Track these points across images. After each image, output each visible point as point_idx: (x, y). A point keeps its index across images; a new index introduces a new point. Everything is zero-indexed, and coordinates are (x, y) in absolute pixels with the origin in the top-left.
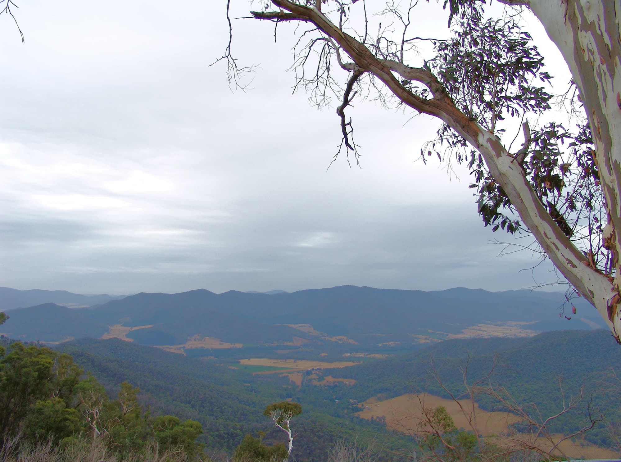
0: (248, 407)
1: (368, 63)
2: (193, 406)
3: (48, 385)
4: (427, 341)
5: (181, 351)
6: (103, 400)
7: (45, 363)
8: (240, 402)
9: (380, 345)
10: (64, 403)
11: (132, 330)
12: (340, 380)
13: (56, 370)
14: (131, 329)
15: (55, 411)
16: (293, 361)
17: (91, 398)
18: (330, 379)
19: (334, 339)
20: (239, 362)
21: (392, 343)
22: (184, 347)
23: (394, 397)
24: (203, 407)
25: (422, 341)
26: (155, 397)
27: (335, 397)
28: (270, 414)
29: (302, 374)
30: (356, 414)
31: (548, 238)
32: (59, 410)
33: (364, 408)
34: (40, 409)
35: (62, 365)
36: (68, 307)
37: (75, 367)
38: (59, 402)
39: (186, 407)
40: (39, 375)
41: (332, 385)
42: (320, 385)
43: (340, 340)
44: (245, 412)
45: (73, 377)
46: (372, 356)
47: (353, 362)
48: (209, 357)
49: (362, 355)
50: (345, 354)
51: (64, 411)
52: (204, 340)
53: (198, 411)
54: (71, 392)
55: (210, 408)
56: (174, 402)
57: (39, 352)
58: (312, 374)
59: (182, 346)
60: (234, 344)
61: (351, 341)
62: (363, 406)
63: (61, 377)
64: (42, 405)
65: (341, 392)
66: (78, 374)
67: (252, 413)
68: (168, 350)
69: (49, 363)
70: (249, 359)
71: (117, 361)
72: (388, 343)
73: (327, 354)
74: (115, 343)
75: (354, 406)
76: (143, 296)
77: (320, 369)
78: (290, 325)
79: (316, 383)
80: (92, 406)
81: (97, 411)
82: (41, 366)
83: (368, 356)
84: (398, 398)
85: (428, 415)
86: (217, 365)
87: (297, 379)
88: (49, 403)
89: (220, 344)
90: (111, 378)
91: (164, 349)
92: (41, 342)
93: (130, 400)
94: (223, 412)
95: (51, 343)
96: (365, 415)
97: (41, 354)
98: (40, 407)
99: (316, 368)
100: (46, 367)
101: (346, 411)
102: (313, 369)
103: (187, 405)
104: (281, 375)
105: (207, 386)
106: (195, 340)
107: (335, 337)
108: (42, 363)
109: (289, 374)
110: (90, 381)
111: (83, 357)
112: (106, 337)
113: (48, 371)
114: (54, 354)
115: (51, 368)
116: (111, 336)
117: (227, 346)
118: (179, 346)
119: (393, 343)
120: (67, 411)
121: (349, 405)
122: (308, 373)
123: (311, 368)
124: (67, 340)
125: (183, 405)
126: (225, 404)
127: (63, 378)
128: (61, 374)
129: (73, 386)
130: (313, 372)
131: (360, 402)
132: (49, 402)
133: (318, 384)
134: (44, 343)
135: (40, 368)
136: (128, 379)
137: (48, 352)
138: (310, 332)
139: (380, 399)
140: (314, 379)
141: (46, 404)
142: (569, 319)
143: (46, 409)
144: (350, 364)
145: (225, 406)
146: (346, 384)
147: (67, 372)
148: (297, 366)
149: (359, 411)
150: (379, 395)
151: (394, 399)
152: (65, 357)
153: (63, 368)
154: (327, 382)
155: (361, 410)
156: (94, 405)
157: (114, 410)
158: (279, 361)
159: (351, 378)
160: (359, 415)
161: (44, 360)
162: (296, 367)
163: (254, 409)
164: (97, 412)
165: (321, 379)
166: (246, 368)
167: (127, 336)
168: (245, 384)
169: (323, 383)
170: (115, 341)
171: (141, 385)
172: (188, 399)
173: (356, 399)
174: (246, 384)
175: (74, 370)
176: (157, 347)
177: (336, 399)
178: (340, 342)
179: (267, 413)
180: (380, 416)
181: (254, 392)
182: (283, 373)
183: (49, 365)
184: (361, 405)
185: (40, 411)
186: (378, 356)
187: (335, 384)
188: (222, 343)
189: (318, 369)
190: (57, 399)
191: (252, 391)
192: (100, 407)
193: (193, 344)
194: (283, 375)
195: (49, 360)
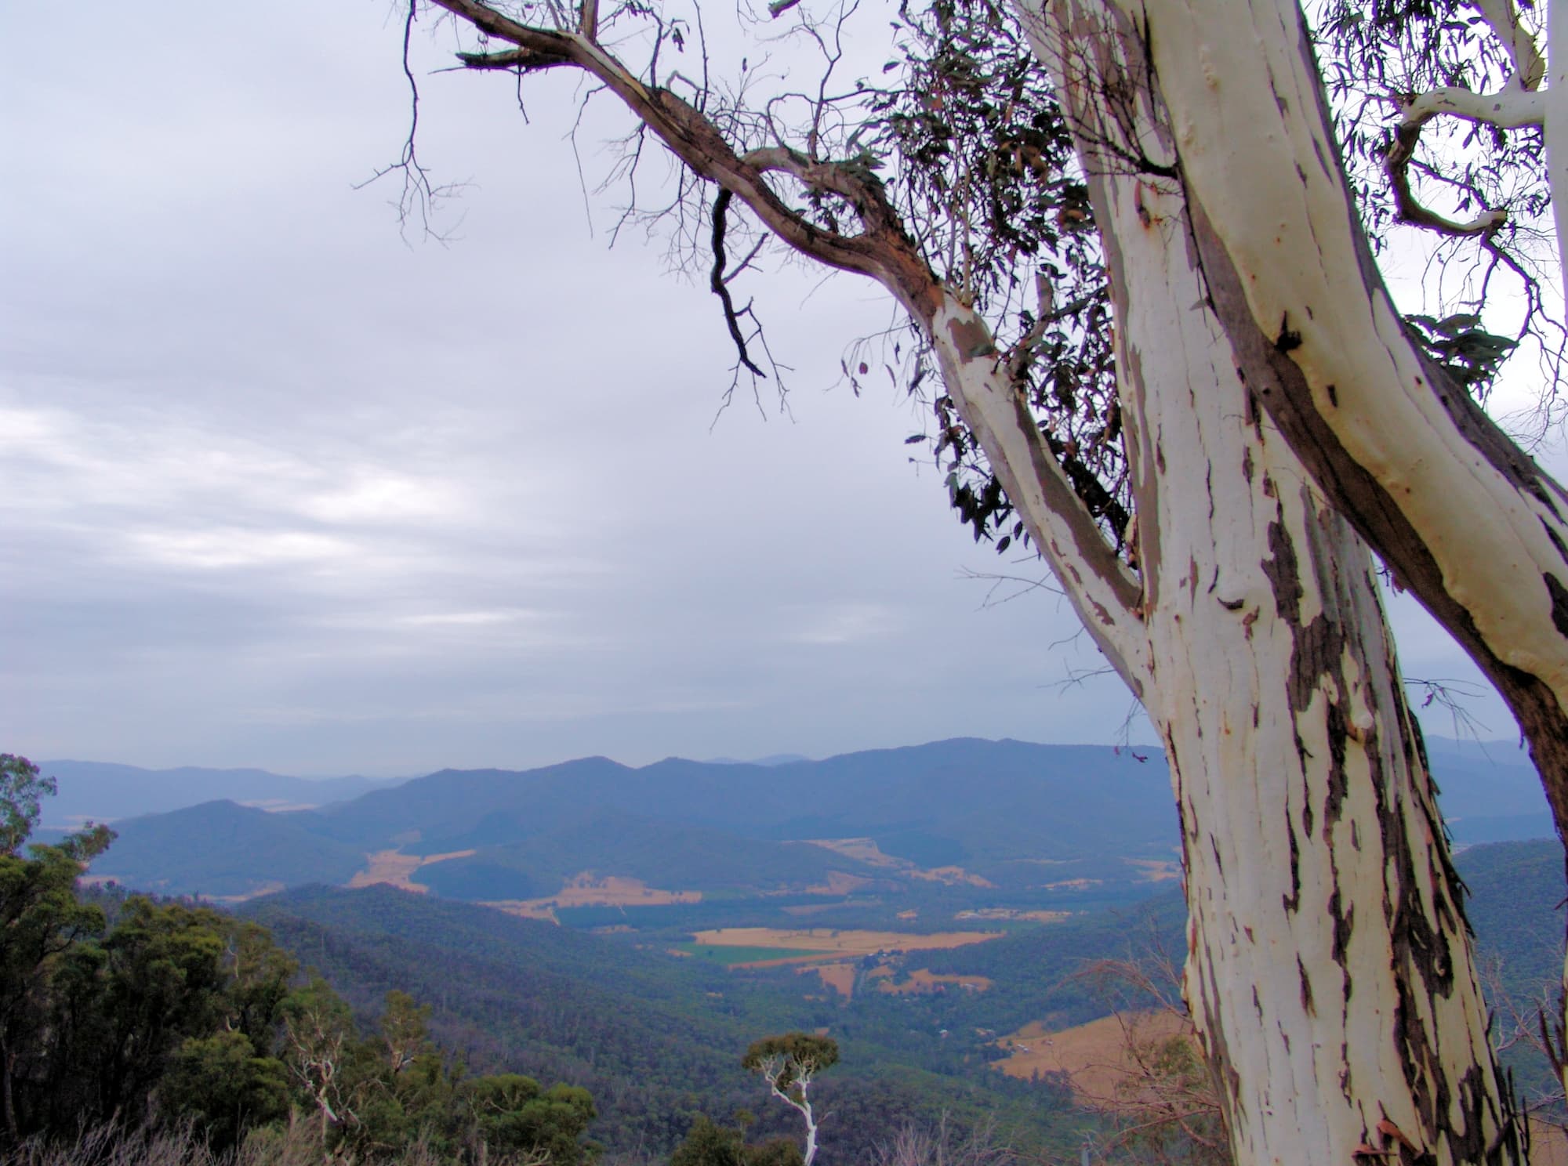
0: (717, 1052)
1: (706, 157)
2: (581, 1052)
3: (213, 1001)
4: (1170, 875)
5: (549, 915)
6: (341, 1036)
7: (204, 948)
8: (699, 1039)
9: (1050, 887)
10: (250, 1046)
11: (426, 862)
12: (950, 978)
13: (231, 964)
14: (423, 859)
15: (230, 1064)
16: (828, 932)
17: (315, 1031)
18: (923, 977)
19: (931, 875)
20: (694, 939)
21: (1080, 884)
22: (554, 904)
23: (1089, 1020)
24: (606, 1053)
25: (1158, 876)
26: (485, 1030)
27: (938, 1022)
28: (759, 1065)
29: (853, 965)
30: (994, 1065)
31: (1060, 555)
32: (238, 1062)
33: (1013, 1050)
34: (193, 1060)
35: (247, 951)
36: (267, 810)
37: (276, 956)
38: (237, 1042)
39: (563, 1054)
40: (189, 975)
41: (930, 991)
42: (900, 992)
43: (947, 876)
44: (712, 1065)
45: (272, 981)
46: (1030, 915)
47: (982, 931)
48: (617, 928)
49: (1005, 914)
50: (963, 912)
51: (250, 1065)
52: (605, 886)
53: (592, 1063)
54: (268, 1017)
55: (624, 1054)
56: (533, 1042)
57: (189, 920)
58: (877, 964)
59: (550, 900)
60: (681, 894)
61: (976, 880)
62: (1009, 1044)
63: (246, 980)
64: (198, 1049)
65: (955, 1009)
66: (284, 973)
67: (730, 1066)
68: (514, 911)
69: (216, 947)
70: (719, 931)
71: (390, 942)
72: (1069, 883)
73: (915, 915)
74: (381, 897)
75: (989, 1044)
76: (450, 779)
77: (899, 953)
78: (820, 843)
79: (888, 987)
80: (317, 1050)
81: (327, 1063)
82: (194, 954)
83: (1022, 916)
84: (1098, 1023)
85: (1143, 1061)
86: (639, 947)
87: (841, 979)
88: (213, 1045)
89: (646, 894)
90: (377, 984)
91: (505, 910)
92: (202, 898)
93: (408, 1036)
94: (655, 1066)
95: (226, 898)
96: (1018, 1067)
97: (195, 924)
98: (193, 1053)
99: (888, 950)
100: (208, 957)
101: (967, 1059)
102: (881, 953)
103: (566, 1049)
104: (799, 970)
105: (614, 1000)
106: (582, 886)
107: (934, 871)
108: (197, 946)
109: (820, 968)
110: (316, 989)
111: (305, 933)
112: (360, 881)
113: (212, 967)
114: (228, 924)
115: (220, 960)
116: (375, 880)
117: (661, 897)
118: (542, 902)
119: (1082, 881)
120: (257, 1066)
121: (975, 1042)
122: (869, 963)
123: (876, 950)
124: (265, 892)
125: (556, 1048)
126: (661, 1045)
127: (250, 984)
128: (245, 972)
129: (273, 1002)
130: (881, 961)
131: (1002, 1034)
132: (216, 1041)
133: (894, 989)
134: (210, 898)
135: (192, 960)
136: (416, 985)
137: (213, 919)
138: (870, 859)
139: (1054, 1027)
140: (884, 977)
141: (206, 1048)
142: (1141, 759)
143: (208, 1060)
144: (975, 938)
145: (662, 1051)
146: (965, 989)
147: (258, 967)
148: (839, 945)
149: (1000, 1058)
150: (1051, 1016)
151: (1088, 1026)
152: (254, 932)
153: (250, 958)
154: (918, 984)
155: (1005, 1054)
156: (321, 1047)
157: (370, 1059)
158: (794, 933)
159: (979, 972)
160: (1001, 1068)
161: (202, 939)
162: (837, 949)
163: (735, 1056)
164: (328, 1067)
165: (901, 976)
166: (710, 953)
167: (413, 878)
168: (710, 994)
169: (908, 986)
170: (381, 891)
171: (449, 999)
172: (567, 1035)
173: (991, 1026)
174: (713, 994)
175: (275, 962)
176: (489, 904)
177: (942, 1026)
178: (948, 883)
179: (750, 1062)
180: (1056, 1068)
181: (732, 1012)
182: (803, 965)
183: (213, 952)
184: (1005, 1043)
185: (193, 1065)
186: (1046, 916)
187: (937, 990)
188: (648, 890)
189: (893, 952)
190: (236, 1034)
191: (726, 1011)
192: (335, 1053)
193: (578, 895)
194: (806, 969)
195: (214, 939)
